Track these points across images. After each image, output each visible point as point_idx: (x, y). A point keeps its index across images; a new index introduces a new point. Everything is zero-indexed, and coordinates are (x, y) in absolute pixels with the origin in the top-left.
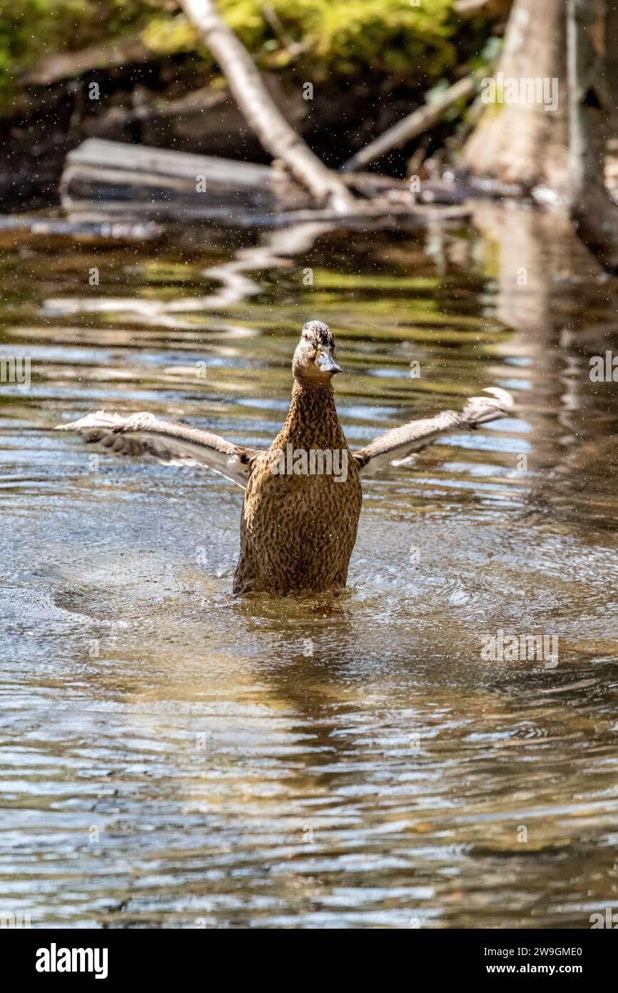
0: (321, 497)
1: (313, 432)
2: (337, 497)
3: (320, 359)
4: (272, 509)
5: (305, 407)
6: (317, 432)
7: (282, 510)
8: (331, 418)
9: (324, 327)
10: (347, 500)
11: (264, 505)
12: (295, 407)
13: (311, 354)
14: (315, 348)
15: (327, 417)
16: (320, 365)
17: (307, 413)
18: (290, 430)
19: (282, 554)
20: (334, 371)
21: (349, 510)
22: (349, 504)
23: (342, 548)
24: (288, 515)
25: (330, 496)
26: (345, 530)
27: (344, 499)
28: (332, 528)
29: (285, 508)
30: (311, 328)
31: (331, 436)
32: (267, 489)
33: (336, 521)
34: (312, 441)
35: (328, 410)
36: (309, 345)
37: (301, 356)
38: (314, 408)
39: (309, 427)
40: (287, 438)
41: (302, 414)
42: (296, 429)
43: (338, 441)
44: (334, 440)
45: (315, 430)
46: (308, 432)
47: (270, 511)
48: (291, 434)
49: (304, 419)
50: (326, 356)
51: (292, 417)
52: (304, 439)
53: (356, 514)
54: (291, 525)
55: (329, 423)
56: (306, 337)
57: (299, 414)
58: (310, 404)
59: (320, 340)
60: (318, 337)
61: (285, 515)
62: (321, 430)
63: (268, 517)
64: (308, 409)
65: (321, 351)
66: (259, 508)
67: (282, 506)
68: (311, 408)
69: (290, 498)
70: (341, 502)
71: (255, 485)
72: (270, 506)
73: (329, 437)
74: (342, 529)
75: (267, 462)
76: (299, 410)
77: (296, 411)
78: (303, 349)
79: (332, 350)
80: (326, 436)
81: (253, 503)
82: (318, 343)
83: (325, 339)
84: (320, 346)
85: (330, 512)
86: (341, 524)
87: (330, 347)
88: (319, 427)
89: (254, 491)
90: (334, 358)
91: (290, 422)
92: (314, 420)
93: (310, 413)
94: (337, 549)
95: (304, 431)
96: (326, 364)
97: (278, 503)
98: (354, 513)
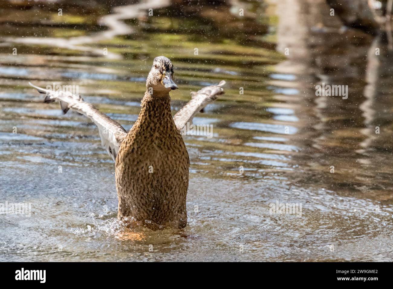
0: (163, 163)
1: (155, 125)
2: (173, 162)
3: (164, 80)
4: (132, 172)
5: (151, 109)
6: (158, 125)
7: (138, 173)
8: (168, 116)
9: (167, 60)
10: (180, 162)
11: (127, 170)
12: (145, 108)
13: (159, 77)
14: (161, 73)
15: (165, 115)
16: (164, 84)
17: (152, 113)
18: (141, 122)
19: (142, 200)
20: (173, 88)
21: (182, 168)
22: (181, 165)
23: (181, 191)
24: (142, 175)
25: (169, 162)
26: (181, 180)
27: (178, 162)
28: (172, 180)
29: (140, 171)
30: (159, 60)
31: (167, 127)
32: (127, 160)
33: (174, 175)
34: (155, 130)
35: (166, 111)
36: (157, 71)
37: (152, 78)
38: (157, 110)
39: (153, 122)
40: (139, 127)
41: (149, 112)
42: (145, 122)
43: (171, 130)
44: (169, 130)
45: (156, 123)
46: (152, 125)
47: (130, 174)
48: (141, 125)
49: (150, 116)
50: (168, 78)
51: (143, 114)
52: (149, 129)
53: (186, 169)
54: (145, 181)
55: (166, 120)
56: (156, 66)
57: (147, 113)
58: (155, 106)
59: (164, 68)
60: (163, 66)
61: (140, 176)
62: (161, 124)
63: (130, 178)
64: (153, 109)
65: (165, 75)
66: (124, 173)
67: (138, 170)
68: (155, 109)
69: (142, 165)
70: (176, 164)
71: (120, 157)
72: (130, 170)
73: (166, 128)
74: (179, 179)
75: (127, 143)
76: (148, 110)
77: (146, 111)
78: (154, 74)
79: (172, 75)
80: (164, 127)
81: (120, 169)
82: (163, 70)
83: (168, 68)
84: (164, 72)
85: (170, 170)
86: (178, 176)
87: (171, 73)
88: (160, 121)
89: (120, 162)
90: (173, 80)
91: (141, 118)
92: (157, 117)
93: (155, 112)
94: (178, 192)
95: (149, 123)
96: (168, 83)
97: (135, 169)
98: (185, 168)
